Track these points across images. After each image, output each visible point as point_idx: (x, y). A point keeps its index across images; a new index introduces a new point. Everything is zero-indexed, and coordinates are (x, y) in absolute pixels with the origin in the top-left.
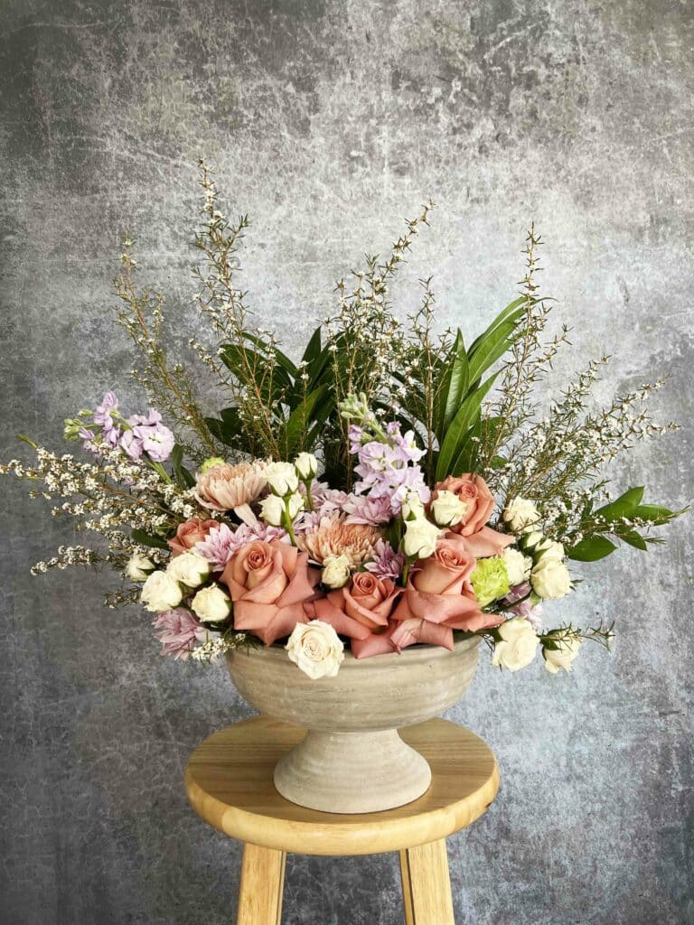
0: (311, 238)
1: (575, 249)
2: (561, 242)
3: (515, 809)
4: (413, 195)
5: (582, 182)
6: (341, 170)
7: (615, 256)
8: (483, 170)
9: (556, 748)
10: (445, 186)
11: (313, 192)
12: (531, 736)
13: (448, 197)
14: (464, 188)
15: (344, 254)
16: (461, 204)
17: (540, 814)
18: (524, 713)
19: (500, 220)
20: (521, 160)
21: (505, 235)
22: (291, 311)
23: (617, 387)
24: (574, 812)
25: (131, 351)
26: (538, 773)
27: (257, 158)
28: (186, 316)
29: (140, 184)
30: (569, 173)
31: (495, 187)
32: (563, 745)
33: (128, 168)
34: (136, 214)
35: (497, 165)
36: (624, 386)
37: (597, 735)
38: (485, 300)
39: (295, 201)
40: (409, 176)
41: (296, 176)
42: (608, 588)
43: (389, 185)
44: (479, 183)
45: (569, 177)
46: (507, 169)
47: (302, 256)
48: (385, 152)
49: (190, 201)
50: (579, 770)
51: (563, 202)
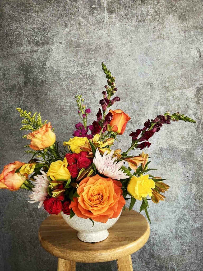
0: (78, 39)
1: (179, 37)
2: (173, 35)
3: (156, 248)
4: (116, 21)
5: (182, 11)
6: (89, 13)
7: (195, 39)
8: (143, 9)
9: (171, 226)
10: (128, 16)
11: (79, 22)
12: (162, 221)
13: (129, 20)
14: (136, 16)
15: (90, 44)
16: (134, 23)
17: (165, 250)
18: (159, 213)
19: (149, 28)
20: (157, 4)
21: (152, 34)
22: (71, 66)
23: (196, 90)
24: (178, 249)
25: (16, 84)
26: (165, 235)
27: (58, 11)
28: (33, 70)
29: (16, 23)
30: (177, 8)
31: (147, 15)
32: (174, 225)
33: (12, 17)
34: (15, 34)
35: (148, 7)
36: (199, 90)
37: (187, 222)
38: (144, 59)
39: (72, 26)
40: (114, 13)
41: (72, 17)
42: (192, 167)
43: (107, 18)
44: (141, 14)
45: (177, 10)
46: (152, 8)
47: (75, 46)
48: (105, 5)
49: (34, 28)
50: (180, 234)
51: (175, 19)
